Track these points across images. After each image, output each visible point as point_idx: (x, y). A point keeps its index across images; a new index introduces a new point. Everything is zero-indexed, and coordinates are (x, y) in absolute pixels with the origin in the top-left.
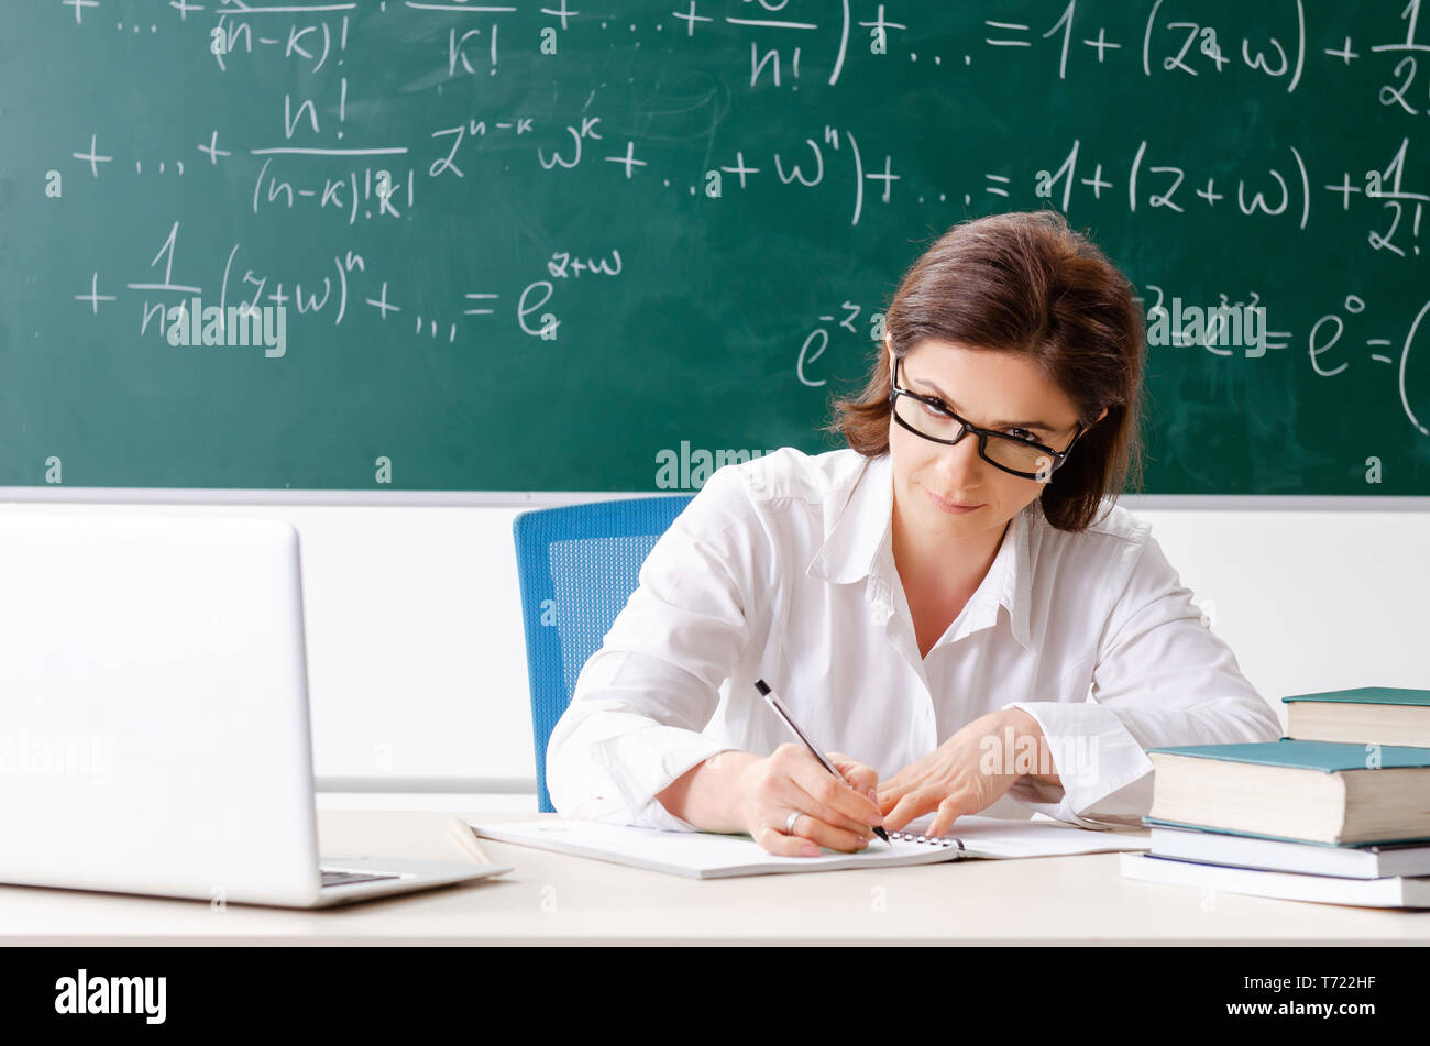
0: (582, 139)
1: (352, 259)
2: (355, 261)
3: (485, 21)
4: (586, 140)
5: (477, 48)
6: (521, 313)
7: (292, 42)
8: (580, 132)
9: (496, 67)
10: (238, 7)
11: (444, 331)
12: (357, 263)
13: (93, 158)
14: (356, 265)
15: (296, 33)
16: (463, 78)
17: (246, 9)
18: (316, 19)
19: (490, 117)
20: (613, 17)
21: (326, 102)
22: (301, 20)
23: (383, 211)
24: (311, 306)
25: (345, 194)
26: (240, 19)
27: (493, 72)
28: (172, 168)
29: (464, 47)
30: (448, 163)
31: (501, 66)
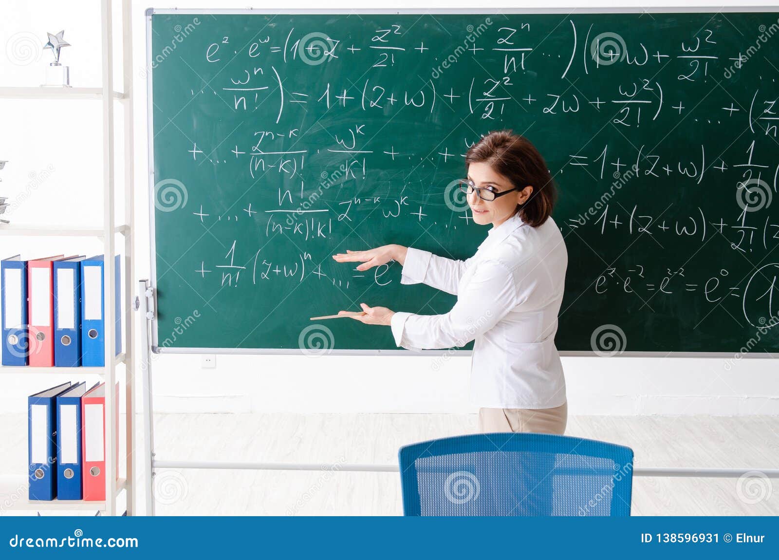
0: (400, 205)
1: (306, 254)
2: (307, 256)
3: (360, 157)
4: (402, 206)
5: (356, 168)
6: (375, 277)
7: (281, 167)
8: (400, 203)
9: (365, 176)
10: (260, 153)
11: (344, 284)
12: (308, 256)
13: (201, 215)
14: (308, 258)
15: (283, 163)
16: (351, 181)
17: (263, 153)
18: (291, 157)
19: (363, 195)
20: (413, 154)
21: (295, 190)
22: (285, 157)
23: (319, 236)
24: (290, 274)
25: (303, 228)
26: (259, 157)
27: (364, 178)
28: (233, 218)
29: (352, 168)
30: (345, 215)
31: (367, 175)
